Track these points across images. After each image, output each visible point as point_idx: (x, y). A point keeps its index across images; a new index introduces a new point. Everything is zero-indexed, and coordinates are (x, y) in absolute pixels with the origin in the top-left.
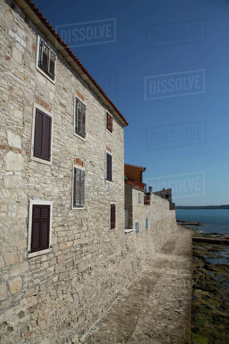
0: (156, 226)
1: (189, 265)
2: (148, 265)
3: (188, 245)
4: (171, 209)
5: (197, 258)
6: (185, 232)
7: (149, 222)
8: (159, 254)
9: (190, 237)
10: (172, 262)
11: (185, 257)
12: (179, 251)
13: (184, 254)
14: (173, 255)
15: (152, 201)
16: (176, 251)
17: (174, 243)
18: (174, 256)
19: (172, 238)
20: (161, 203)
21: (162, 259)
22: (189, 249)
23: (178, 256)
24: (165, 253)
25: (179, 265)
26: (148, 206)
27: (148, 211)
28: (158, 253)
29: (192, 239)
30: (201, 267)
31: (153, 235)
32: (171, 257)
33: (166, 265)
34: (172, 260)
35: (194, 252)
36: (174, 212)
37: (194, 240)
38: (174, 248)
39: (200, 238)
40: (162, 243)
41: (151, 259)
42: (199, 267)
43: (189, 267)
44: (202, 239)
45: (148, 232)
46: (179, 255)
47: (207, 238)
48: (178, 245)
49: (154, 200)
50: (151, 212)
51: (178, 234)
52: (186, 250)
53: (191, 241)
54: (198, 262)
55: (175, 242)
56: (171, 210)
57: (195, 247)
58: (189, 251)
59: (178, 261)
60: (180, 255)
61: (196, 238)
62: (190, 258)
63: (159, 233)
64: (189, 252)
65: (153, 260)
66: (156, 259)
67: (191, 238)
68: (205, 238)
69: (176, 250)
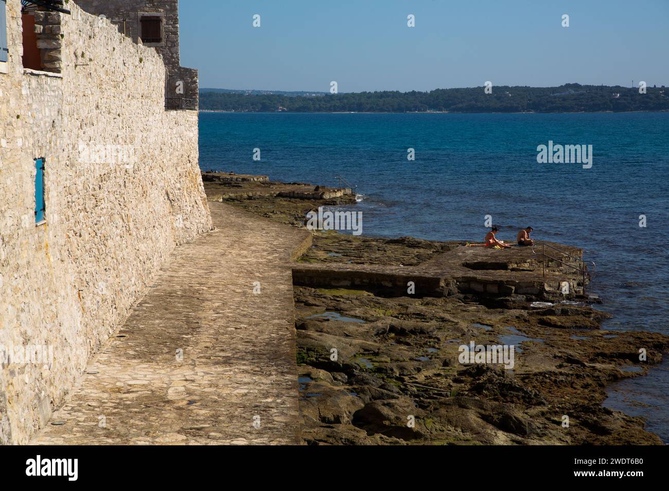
0: (90, 204)
1: (282, 413)
2: (48, 429)
3: (274, 307)
4: (173, 103)
5: (322, 373)
6: (248, 239)
7: (52, 177)
8: (108, 363)
9: (281, 263)
10: (191, 403)
11: (261, 373)
12: (224, 338)
13: (252, 353)
14: (195, 365)
15: (72, 50)
16: (205, 339)
17: (192, 297)
18: (200, 370)
19: (181, 273)
20: (120, 63)
21: (129, 392)
22: (280, 327)
23: (220, 369)
24: (147, 356)
25: (231, 417)
26: (46, 80)
27: (48, 113)
28: (104, 357)
29: (289, 272)
30: (345, 419)
31: (78, 253)
32: (180, 377)
33: (156, 424)
34: (189, 393)
35: (301, 341)
36: (189, 120)
37: (301, 279)
38: (193, 327)
39: (334, 266)
40: (126, 302)
41: (66, 393)
42: (337, 420)
43: (287, 424)
44: (339, 273)
45: (49, 237)
46: (227, 362)
47: (367, 268)
48: (215, 310)
49: (80, 45)
50: (65, 119)
51: (210, 249)
52: (261, 332)
53: (285, 287)
54: (328, 394)
55: (198, 291)
56: (173, 113)
57: (307, 314)
58: (281, 339)
59: (225, 392)
60: (230, 364)
61: (315, 266)
62: (288, 377)
63: (110, 243)
64: (278, 346)
65: (80, 398)
66: (94, 393)
67: (289, 268)
68: (358, 268)
69: (203, 337)
